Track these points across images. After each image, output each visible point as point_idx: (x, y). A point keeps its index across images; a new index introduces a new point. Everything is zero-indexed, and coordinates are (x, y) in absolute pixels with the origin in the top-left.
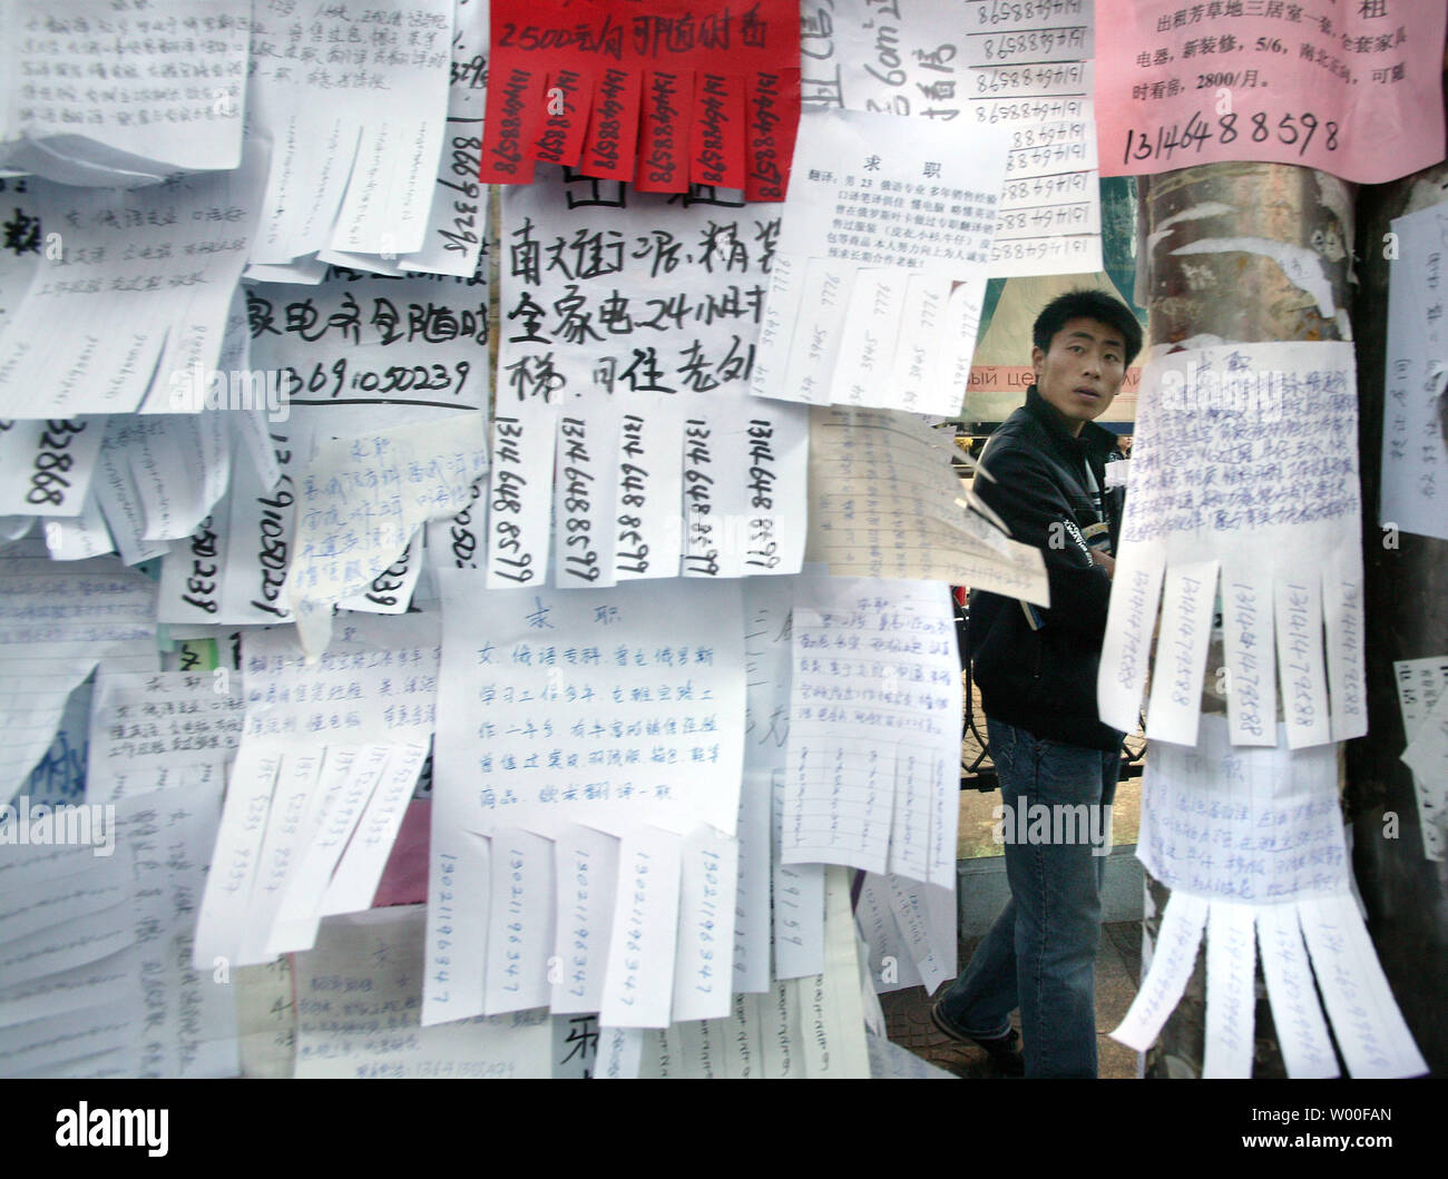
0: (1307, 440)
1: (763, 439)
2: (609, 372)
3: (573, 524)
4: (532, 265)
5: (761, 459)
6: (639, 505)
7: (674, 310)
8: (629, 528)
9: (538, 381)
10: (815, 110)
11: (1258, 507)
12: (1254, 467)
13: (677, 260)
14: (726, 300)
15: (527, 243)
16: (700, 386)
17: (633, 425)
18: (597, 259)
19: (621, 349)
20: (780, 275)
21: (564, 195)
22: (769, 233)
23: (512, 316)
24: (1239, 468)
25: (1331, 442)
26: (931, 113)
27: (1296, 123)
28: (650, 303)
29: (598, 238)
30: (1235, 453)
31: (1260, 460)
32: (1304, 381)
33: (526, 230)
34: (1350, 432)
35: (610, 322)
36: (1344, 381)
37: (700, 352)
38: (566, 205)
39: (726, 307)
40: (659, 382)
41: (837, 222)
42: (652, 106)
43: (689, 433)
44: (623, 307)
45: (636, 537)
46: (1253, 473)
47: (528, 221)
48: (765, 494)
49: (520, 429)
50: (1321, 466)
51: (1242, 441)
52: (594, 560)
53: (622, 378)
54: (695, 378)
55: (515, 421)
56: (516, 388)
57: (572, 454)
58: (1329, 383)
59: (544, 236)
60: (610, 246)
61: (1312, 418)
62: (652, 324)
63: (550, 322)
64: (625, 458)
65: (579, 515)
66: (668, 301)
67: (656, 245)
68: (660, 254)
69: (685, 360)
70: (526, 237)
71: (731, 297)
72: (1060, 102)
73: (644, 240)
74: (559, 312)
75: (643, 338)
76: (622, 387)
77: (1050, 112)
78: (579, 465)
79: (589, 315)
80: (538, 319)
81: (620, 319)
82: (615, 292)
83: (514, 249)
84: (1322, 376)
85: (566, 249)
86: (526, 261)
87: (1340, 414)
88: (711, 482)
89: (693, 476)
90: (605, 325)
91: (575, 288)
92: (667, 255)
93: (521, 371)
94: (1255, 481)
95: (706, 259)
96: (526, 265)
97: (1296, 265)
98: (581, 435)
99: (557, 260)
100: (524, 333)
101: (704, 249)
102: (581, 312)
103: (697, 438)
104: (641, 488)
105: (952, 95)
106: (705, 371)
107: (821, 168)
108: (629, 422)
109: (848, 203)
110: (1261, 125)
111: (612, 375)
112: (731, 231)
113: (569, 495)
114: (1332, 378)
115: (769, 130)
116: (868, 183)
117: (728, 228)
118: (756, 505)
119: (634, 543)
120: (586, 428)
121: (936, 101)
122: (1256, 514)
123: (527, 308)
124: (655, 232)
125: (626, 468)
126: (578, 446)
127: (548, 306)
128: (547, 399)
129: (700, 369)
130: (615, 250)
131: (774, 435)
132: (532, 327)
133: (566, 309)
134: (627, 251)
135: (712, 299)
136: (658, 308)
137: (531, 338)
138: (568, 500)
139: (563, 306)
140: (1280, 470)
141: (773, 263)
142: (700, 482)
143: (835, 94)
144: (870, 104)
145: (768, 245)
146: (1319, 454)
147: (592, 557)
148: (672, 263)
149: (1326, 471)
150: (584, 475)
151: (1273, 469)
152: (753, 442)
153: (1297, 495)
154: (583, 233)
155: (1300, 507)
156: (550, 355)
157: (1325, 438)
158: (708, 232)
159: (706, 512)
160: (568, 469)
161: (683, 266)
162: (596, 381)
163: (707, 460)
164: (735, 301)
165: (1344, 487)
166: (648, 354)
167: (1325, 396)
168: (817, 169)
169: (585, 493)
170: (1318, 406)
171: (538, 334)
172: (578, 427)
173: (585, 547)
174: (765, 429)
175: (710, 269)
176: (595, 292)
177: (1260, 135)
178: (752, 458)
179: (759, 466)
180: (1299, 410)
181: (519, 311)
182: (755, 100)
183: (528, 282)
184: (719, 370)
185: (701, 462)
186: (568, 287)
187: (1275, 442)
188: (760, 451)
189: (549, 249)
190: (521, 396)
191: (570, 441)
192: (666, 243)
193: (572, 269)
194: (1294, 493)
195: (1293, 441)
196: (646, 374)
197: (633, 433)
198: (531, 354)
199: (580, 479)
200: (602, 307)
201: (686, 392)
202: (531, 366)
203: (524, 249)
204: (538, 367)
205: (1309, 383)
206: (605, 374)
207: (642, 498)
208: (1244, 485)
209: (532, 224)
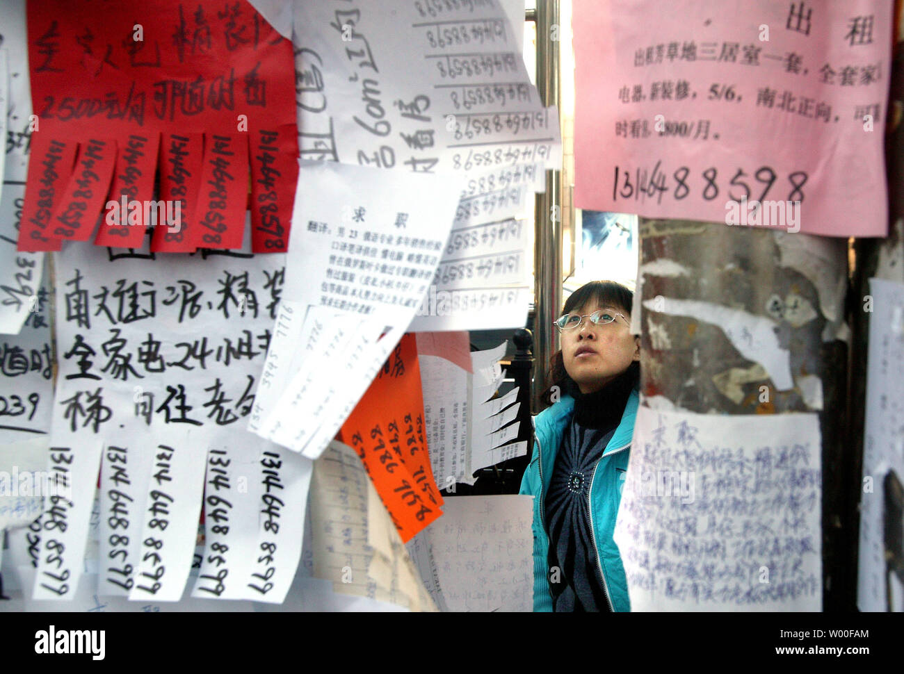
0: (754, 519)
1: (274, 469)
2: (148, 405)
3: (115, 540)
4: (83, 311)
5: (272, 488)
6: (163, 529)
7: (198, 352)
8: (152, 550)
9: (88, 414)
10: (311, 164)
11: (703, 583)
12: (699, 541)
13: (199, 307)
14: (241, 343)
15: (78, 292)
16: (222, 420)
17: (165, 455)
18: (134, 306)
19: (156, 385)
20: (284, 321)
21: (106, 249)
22: (275, 280)
23: (68, 356)
24: (685, 540)
25: (786, 521)
26: (414, 162)
27: (750, 180)
28: (178, 346)
29: (134, 287)
30: (682, 525)
31: (704, 537)
32: (752, 457)
33: (77, 280)
34: (811, 510)
35: (147, 362)
36: (805, 456)
37: (221, 389)
38: (107, 257)
39: (241, 350)
40: (189, 415)
41: (329, 271)
42: (170, 167)
43: (212, 462)
44: (157, 349)
45: (157, 558)
46: (698, 547)
47: (78, 272)
48: (275, 519)
49: (72, 457)
50: (771, 547)
51: (688, 514)
52: (130, 572)
53: (159, 411)
54: (217, 412)
55: (67, 450)
56: (69, 421)
57: (116, 478)
58: (783, 458)
59: (91, 286)
60: (144, 294)
61: (760, 497)
62: (181, 364)
63: (100, 360)
64: (154, 485)
65: (120, 531)
66: (193, 344)
67: (181, 293)
68: (185, 302)
69: (209, 397)
70: (77, 286)
71: (245, 340)
72: (531, 147)
73: (172, 289)
74: (106, 352)
75: (174, 377)
76: (158, 418)
77: (521, 157)
78: (122, 487)
79: (130, 356)
80: (90, 358)
81: (155, 359)
82: (150, 336)
83: (68, 297)
84: (773, 452)
85: (109, 297)
86: (78, 307)
87: (797, 490)
88: (230, 506)
89: (214, 501)
90: (143, 365)
91: (118, 331)
92: (191, 303)
93: (74, 405)
94: (699, 556)
95: (223, 305)
96: (79, 311)
97: (746, 334)
98: (124, 461)
99: (103, 307)
100: (77, 370)
101: (221, 297)
102: (123, 352)
103: (219, 467)
104: (166, 513)
105: (432, 144)
106: (226, 406)
107: (318, 219)
108: (161, 451)
109: (339, 253)
110: (711, 182)
111: (151, 408)
112: (243, 280)
113: (112, 514)
114: (789, 453)
115: (272, 185)
116: (354, 234)
117: (240, 277)
118: (267, 529)
119: (154, 564)
120: (129, 456)
121: (418, 150)
122: (700, 589)
123: (80, 349)
124: (180, 282)
125: (155, 494)
126: (121, 471)
127: (97, 347)
128: (96, 429)
129: (222, 405)
130: (149, 298)
131: (283, 465)
132: (85, 365)
133: (111, 350)
134: (159, 298)
135: (229, 342)
136: (184, 350)
137: (84, 375)
138: (111, 519)
139: (109, 347)
140: (724, 549)
141: (279, 310)
142: (221, 506)
143: (330, 147)
144: (361, 155)
145: (275, 293)
146: (768, 533)
147: (128, 569)
148: (196, 309)
149: (777, 550)
150: (125, 496)
151: (717, 546)
152: (265, 472)
153: (742, 576)
154: (122, 282)
155: (745, 588)
156: (100, 390)
157: (777, 518)
158: (224, 280)
159: (225, 533)
160: (111, 492)
161: (204, 312)
162: (137, 413)
163: (228, 486)
164: (249, 345)
165: (800, 568)
166: (179, 391)
167: (777, 474)
168: (314, 220)
169: (125, 512)
170: (768, 484)
171: (90, 371)
172: (121, 455)
173: (124, 560)
174: (276, 460)
175: (227, 315)
176: (135, 335)
177: (711, 192)
178: (265, 486)
179: (271, 493)
180: (745, 488)
181: (74, 352)
182: (258, 158)
183: (80, 326)
184: (238, 405)
185: (222, 488)
186: (112, 331)
187: (719, 519)
188: (271, 480)
189: (96, 297)
190: (74, 427)
191: (114, 467)
192: (191, 291)
193: (115, 315)
194: (738, 572)
195: (738, 521)
196: (178, 407)
197: (164, 461)
198: (84, 389)
199: (122, 500)
200: (140, 349)
201: (211, 425)
202: (83, 400)
203: (76, 297)
204: (89, 400)
205: (758, 459)
206: (145, 407)
207: (166, 522)
208: (689, 558)
209: (81, 274)
